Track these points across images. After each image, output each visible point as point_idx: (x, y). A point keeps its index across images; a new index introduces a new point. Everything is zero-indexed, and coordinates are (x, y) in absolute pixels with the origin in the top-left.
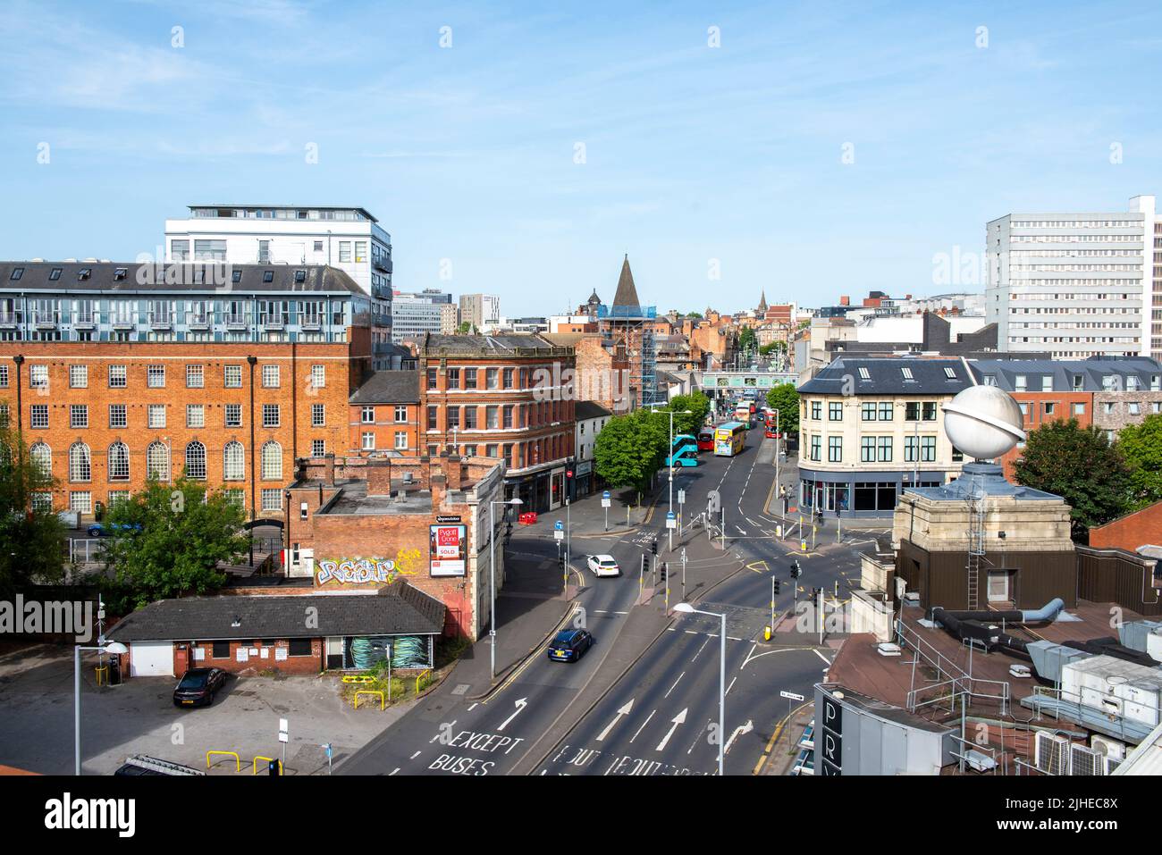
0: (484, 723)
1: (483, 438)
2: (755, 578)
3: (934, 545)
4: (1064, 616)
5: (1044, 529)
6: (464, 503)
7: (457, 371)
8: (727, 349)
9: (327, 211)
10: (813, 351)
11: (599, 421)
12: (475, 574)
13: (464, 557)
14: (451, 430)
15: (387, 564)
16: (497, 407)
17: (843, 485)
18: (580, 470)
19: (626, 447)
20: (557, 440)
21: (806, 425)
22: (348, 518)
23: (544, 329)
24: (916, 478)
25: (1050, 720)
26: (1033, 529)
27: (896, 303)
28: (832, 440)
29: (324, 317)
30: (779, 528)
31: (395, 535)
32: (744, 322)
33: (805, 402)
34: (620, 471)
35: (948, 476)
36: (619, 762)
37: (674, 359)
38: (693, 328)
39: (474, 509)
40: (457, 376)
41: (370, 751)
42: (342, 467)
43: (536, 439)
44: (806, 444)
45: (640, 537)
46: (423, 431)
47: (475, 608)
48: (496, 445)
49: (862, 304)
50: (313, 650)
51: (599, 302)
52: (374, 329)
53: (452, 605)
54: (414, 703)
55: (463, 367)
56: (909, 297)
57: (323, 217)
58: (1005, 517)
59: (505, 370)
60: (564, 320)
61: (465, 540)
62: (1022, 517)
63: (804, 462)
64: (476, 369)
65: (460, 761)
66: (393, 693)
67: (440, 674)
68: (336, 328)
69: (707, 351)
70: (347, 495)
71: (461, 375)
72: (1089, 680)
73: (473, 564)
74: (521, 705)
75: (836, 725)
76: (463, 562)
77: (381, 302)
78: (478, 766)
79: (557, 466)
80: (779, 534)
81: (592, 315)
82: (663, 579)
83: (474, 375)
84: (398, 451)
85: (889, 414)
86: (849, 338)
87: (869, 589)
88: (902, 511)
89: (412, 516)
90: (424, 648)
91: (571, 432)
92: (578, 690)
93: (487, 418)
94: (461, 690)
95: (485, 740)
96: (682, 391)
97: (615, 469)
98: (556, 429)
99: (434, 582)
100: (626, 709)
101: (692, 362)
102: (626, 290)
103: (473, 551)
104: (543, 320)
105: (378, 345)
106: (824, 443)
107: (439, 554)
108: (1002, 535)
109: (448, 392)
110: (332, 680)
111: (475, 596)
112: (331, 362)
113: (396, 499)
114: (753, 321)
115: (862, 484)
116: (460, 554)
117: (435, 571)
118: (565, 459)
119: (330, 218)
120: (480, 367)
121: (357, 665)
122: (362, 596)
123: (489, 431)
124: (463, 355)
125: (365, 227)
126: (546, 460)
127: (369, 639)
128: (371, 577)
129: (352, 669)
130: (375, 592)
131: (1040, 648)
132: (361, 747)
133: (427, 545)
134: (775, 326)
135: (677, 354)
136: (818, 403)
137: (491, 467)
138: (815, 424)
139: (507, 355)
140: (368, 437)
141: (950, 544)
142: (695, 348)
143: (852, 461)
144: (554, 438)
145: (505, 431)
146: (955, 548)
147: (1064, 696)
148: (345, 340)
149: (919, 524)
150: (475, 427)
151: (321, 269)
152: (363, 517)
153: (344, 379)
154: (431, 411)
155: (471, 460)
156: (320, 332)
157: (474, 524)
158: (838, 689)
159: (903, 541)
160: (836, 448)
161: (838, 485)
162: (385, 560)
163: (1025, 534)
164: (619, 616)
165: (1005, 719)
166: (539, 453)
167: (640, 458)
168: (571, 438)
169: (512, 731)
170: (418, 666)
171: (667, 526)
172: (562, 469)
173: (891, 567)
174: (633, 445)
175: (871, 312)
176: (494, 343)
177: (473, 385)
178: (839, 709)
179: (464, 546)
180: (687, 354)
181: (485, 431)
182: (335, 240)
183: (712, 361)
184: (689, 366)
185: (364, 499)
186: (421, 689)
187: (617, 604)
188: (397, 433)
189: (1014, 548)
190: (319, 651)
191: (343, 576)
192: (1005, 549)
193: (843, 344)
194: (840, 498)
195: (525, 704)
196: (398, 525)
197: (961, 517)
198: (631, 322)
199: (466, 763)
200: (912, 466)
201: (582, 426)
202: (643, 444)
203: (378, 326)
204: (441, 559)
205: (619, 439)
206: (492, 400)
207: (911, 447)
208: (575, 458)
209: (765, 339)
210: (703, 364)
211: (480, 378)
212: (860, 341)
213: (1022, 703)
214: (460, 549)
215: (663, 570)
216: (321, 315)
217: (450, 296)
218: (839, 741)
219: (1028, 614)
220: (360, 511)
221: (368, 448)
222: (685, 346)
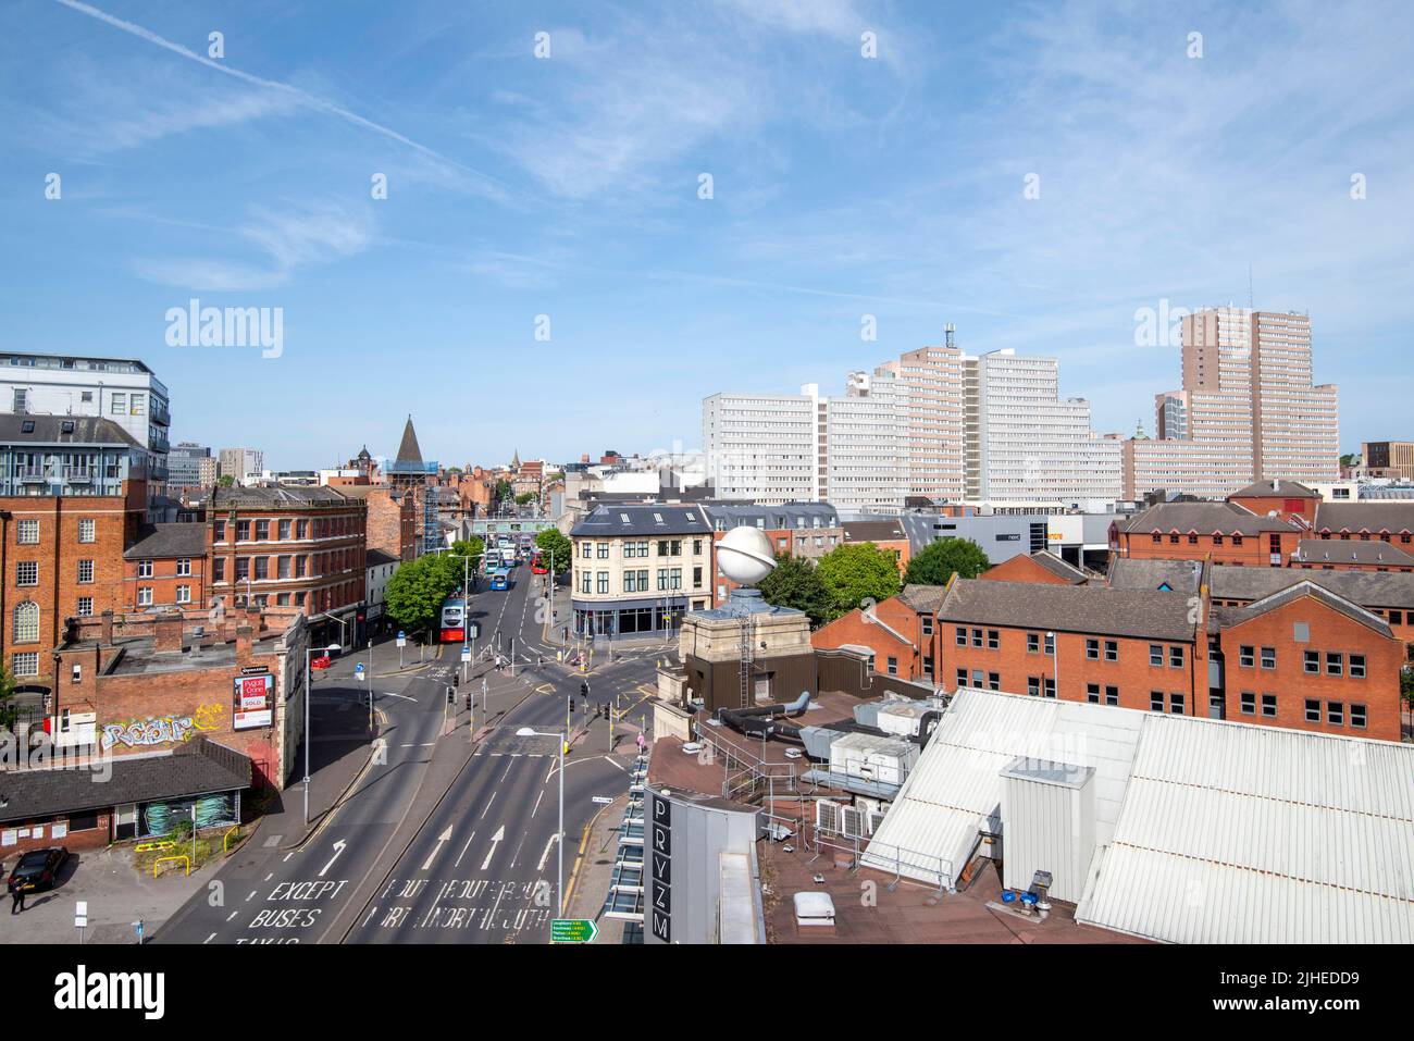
0: (304, 871)
1: (274, 587)
2: (545, 699)
3: (715, 657)
4: (812, 706)
5: (792, 637)
6: (271, 653)
7: (247, 522)
8: (491, 499)
9: (97, 363)
10: (569, 500)
11: (388, 566)
12: (282, 723)
13: (271, 706)
14: (240, 581)
15: (184, 722)
16: (289, 557)
17: (610, 612)
18: (370, 614)
19: (418, 590)
20: (349, 587)
21: (578, 563)
22: (139, 677)
23: (313, 482)
24: (668, 603)
25: (825, 789)
26: (785, 638)
27: (628, 461)
28: (601, 575)
29: (95, 470)
30: (559, 653)
31: (194, 691)
32: (501, 475)
33: (577, 543)
34: (413, 612)
35: (691, 600)
36: (447, 887)
37: (446, 508)
38: (460, 481)
39: (283, 659)
40: (247, 528)
41: (180, 919)
42: (120, 625)
43: (328, 586)
44: (578, 579)
45: (435, 672)
46: (209, 583)
47: (282, 756)
48: (289, 594)
49: (599, 461)
50: (100, 821)
51: (369, 457)
52: (150, 482)
53: (257, 757)
54: (223, 863)
55: (254, 519)
56: (636, 457)
57: (92, 368)
58: (765, 630)
59: (299, 521)
60: (335, 474)
61: (274, 688)
62: (778, 629)
63: (576, 594)
64: (268, 521)
65: (283, 914)
66: (198, 855)
67: (248, 829)
68: (109, 481)
69: (475, 501)
70: (129, 653)
71: (252, 527)
72: (850, 753)
73: (281, 713)
74: (340, 848)
75: (666, 819)
76: (269, 712)
77: (157, 455)
78: (304, 917)
79: (350, 611)
80: (559, 659)
81: (362, 469)
82: (469, 709)
83: (266, 527)
84: (180, 605)
85: (645, 551)
86: (597, 490)
87: (666, 699)
88: (686, 631)
89: (214, 670)
90: (231, 804)
91: (362, 578)
92: (396, 824)
93: (279, 568)
94: (273, 842)
95: (307, 888)
96: (457, 537)
97: (408, 611)
98: (347, 576)
99: (239, 734)
100: (446, 835)
101: (463, 511)
102: (409, 446)
103: (281, 700)
104: (312, 474)
105: (153, 499)
106: (593, 577)
107: (243, 705)
108: (764, 645)
109: (237, 544)
110: (123, 851)
111: (282, 745)
112: (103, 516)
113: (191, 654)
114: (508, 475)
115: (624, 611)
116: (267, 705)
117: (239, 724)
118: (356, 604)
119: (101, 368)
120: (273, 519)
121: (152, 832)
122: (157, 758)
123: (281, 580)
124: (254, 508)
125: (143, 380)
126: (338, 606)
127: (167, 803)
128: (165, 737)
129: (146, 837)
130: (169, 752)
131: (808, 732)
132: (169, 917)
133: (230, 698)
134: (529, 479)
135: (449, 504)
136: (588, 544)
137: (294, 615)
138: (585, 562)
139: (301, 507)
140: (145, 592)
141: (726, 655)
142: (465, 499)
143: (617, 592)
144: (346, 584)
145: (299, 579)
146: (730, 658)
147: (833, 768)
148: (120, 493)
149: (701, 640)
150: (265, 576)
151: (92, 421)
152: (156, 675)
153: (118, 532)
154: (218, 564)
155: (268, 610)
156: (90, 486)
157: (283, 673)
158: (664, 787)
159: (688, 656)
160: (603, 581)
161: (606, 612)
162: (182, 717)
163: (779, 643)
164: (425, 748)
165: (792, 794)
166: (331, 600)
167: (431, 599)
168: (363, 583)
169: (334, 875)
170: (223, 824)
171: (463, 660)
172: (354, 614)
173: (685, 679)
174: (425, 588)
175: (608, 468)
176: (287, 496)
177: (265, 536)
178: (667, 804)
179: (271, 696)
180: (458, 504)
181: (276, 581)
182: (107, 393)
183: (480, 509)
184: (459, 515)
185: (151, 657)
186: (229, 848)
187: (421, 737)
188: (179, 587)
189: (772, 654)
190: (107, 821)
191: (132, 739)
192: (766, 656)
193: (595, 494)
194: (607, 624)
195: (344, 846)
196: (197, 680)
197: (734, 632)
198: (414, 475)
199: (290, 916)
200: (663, 594)
201: (373, 572)
202: (434, 586)
203: (155, 479)
204: (246, 710)
205: (412, 583)
206: (285, 550)
207: (663, 578)
208: (366, 602)
209: (520, 489)
210: (472, 513)
211: (272, 529)
212: (608, 492)
213: (802, 779)
214: (267, 699)
215: (469, 700)
216: (92, 468)
217: (209, 449)
218: (668, 833)
219: (788, 706)
220: (150, 669)
221: (145, 603)
222: (456, 496)
